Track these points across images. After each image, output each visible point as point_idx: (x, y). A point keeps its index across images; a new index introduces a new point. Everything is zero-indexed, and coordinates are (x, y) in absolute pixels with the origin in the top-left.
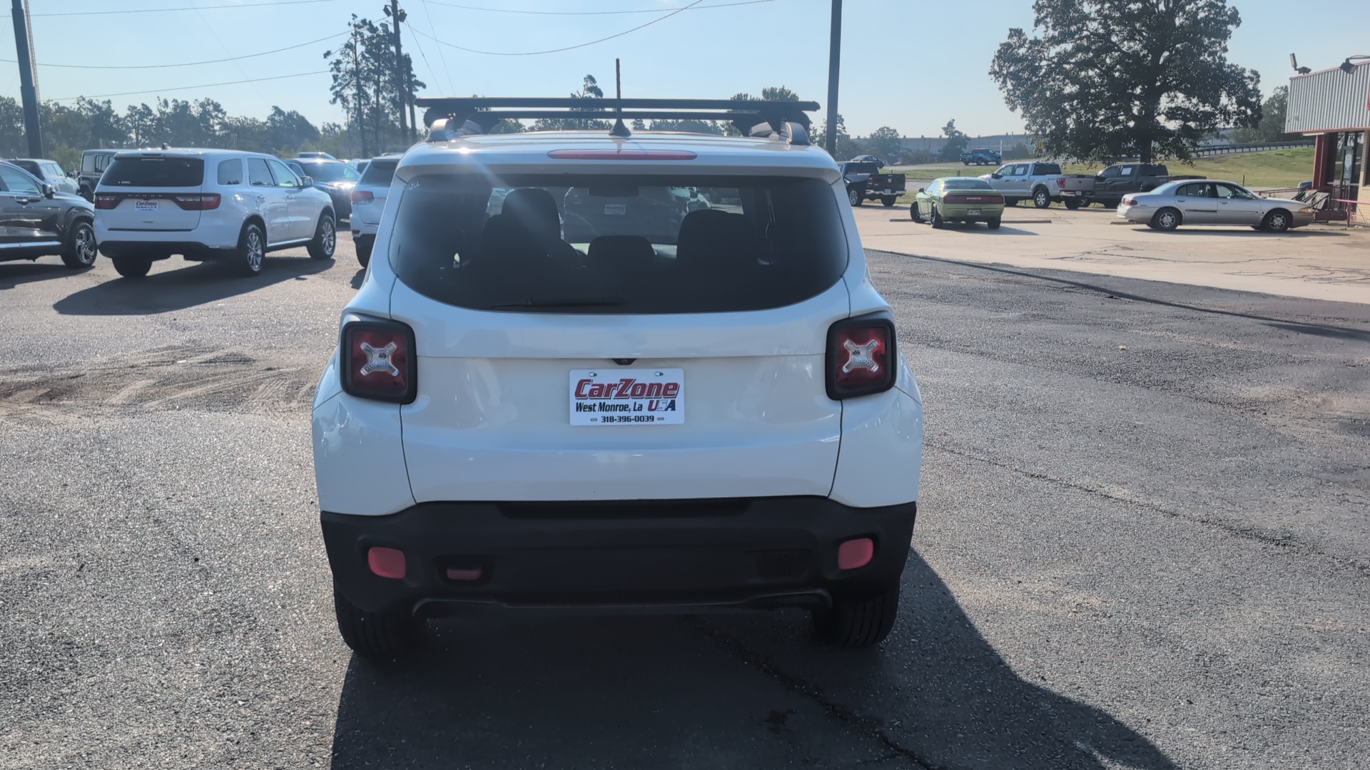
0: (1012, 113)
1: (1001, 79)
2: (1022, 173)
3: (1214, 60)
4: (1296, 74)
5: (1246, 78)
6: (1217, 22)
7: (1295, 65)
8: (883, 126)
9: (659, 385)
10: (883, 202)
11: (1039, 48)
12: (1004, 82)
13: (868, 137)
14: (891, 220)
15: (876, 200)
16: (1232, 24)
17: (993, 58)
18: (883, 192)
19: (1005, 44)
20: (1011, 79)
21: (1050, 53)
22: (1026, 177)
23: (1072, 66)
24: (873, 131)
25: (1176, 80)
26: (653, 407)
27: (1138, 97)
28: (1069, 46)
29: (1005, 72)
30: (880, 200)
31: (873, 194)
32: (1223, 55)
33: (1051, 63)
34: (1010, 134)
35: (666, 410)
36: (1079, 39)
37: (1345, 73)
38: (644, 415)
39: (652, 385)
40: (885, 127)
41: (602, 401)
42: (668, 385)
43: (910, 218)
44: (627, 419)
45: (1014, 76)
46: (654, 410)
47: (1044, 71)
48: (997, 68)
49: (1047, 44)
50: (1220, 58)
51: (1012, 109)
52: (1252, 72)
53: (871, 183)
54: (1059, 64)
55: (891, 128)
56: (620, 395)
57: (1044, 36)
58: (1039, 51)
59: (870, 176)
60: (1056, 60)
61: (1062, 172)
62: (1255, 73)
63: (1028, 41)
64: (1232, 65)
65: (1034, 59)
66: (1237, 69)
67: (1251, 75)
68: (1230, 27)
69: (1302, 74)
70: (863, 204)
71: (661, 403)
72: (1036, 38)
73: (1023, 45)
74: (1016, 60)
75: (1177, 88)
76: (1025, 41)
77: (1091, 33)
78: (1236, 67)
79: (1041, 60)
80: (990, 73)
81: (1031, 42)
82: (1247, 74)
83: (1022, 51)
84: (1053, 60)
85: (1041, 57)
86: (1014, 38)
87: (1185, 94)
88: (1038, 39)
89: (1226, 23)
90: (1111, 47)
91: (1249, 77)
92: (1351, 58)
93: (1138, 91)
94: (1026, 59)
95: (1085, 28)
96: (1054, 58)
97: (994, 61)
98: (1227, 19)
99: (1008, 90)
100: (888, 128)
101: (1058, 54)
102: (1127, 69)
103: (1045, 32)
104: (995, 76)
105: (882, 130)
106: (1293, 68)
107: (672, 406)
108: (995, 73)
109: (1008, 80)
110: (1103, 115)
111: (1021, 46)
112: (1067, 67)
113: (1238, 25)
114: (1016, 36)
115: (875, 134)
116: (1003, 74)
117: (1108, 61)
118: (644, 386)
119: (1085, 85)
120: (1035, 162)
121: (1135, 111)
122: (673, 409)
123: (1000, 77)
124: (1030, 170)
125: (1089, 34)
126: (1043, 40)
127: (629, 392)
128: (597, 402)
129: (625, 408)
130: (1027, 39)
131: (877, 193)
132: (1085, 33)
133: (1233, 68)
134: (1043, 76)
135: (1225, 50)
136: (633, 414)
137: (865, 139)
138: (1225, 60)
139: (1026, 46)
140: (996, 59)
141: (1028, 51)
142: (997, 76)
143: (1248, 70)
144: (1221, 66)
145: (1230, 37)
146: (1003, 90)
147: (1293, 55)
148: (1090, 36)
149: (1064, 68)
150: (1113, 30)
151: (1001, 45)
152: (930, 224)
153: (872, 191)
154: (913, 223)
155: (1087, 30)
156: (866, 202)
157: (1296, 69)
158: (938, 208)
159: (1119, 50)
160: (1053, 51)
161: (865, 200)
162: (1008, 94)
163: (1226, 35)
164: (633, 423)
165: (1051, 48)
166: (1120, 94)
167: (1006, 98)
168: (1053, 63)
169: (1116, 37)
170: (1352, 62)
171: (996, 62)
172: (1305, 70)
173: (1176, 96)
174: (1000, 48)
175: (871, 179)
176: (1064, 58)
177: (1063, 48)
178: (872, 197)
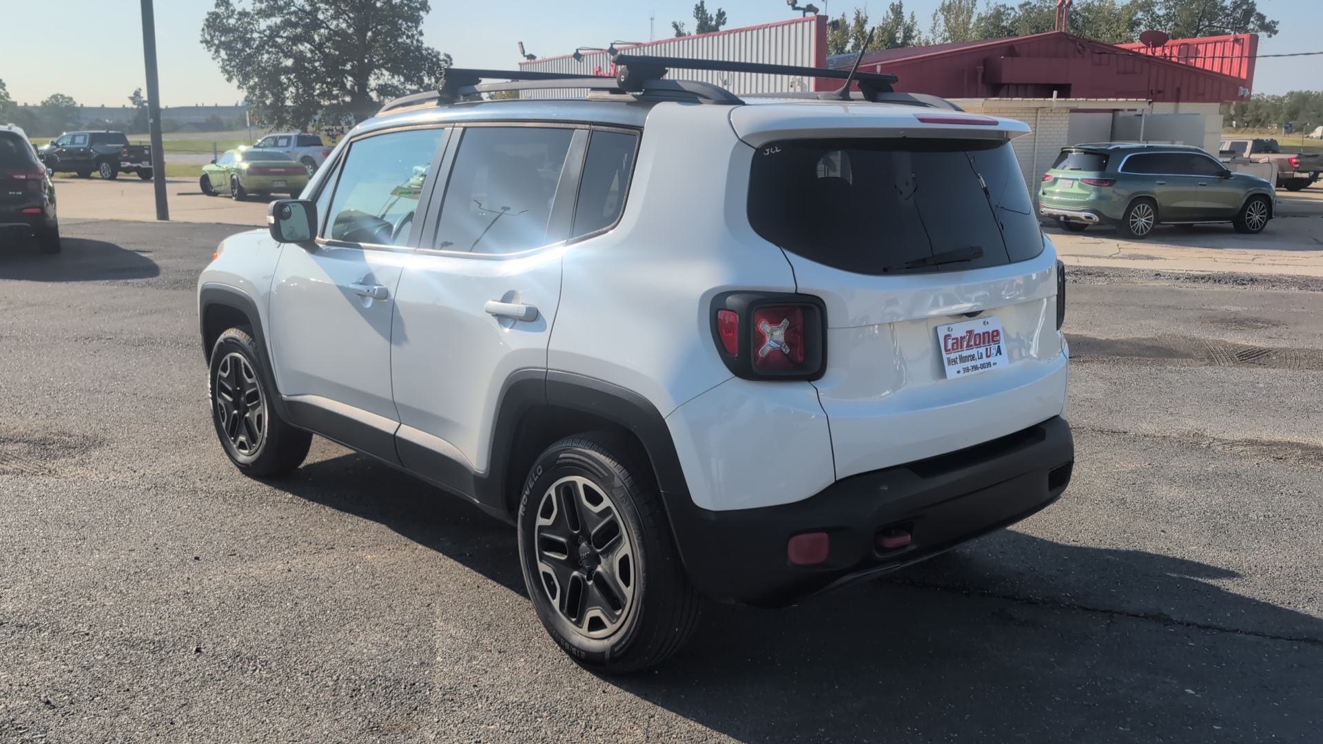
0: (228, 83)
1: (213, 49)
2: (285, 145)
3: (412, 42)
4: (525, 60)
5: (441, 60)
6: (410, 8)
7: (523, 52)
8: (55, 93)
9: (988, 333)
10: (140, 175)
11: (249, 20)
12: (217, 51)
13: (39, 104)
14: (179, 194)
15: (131, 174)
16: (423, 11)
17: (202, 26)
18: (140, 165)
19: (213, 13)
20: (224, 49)
21: (260, 25)
22: (290, 149)
23: (285, 40)
24: (45, 99)
25: (383, 59)
26: (989, 354)
27: (350, 73)
28: (277, 20)
29: (216, 42)
30: (135, 173)
31: (129, 167)
32: (420, 38)
33: (262, 35)
34: (200, 105)
35: (996, 355)
36: (288, 14)
37: (576, 61)
38: (985, 362)
39: (984, 333)
40: (58, 94)
41: (960, 353)
42: (993, 332)
43: (201, 191)
44: (975, 368)
45: (227, 46)
46: (989, 356)
47: (257, 42)
48: (208, 38)
49: (256, 17)
50: (418, 40)
51: (229, 80)
52: (446, 55)
53: (126, 155)
54: (271, 37)
55: (66, 96)
56: (969, 346)
57: (252, 8)
58: (249, 23)
59: (124, 147)
60: (267, 33)
61: (323, 143)
62: (448, 56)
63: (236, 13)
64: (428, 48)
65: (246, 31)
66: (433, 51)
67: (445, 58)
68: (422, 13)
69: (529, 61)
70: (118, 177)
71: (992, 349)
72: (244, 9)
73: (232, 15)
74: (226, 30)
75: (382, 66)
76: (233, 11)
77: (299, 9)
78: (432, 50)
79: (252, 31)
80: (202, 42)
81: (240, 13)
82: (442, 57)
83: (232, 21)
84: (265, 33)
85: (252, 29)
86: (221, 7)
87: (390, 72)
88: (247, 10)
89: (418, 10)
90: (317, 24)
91: (444, 60)
92: (580, 49)
93: (348, 67)
94: (237, 30)
95: (292, 4)
96: (265, 31)
97: (203, 30)
98: (419, 6)
99: (223, 60)
100: (61, 95)
101: (269, 28)
102: (337, 46)
103: (253, 4)
104: (207, 45)
105: (55, 97)
106: (522, 55)
107: (999, 351)
108: (206, 42)
109: (221, 50)
110: (319, 89)
111: (229, 17)
112: (279, 40)
113: (428, 12)
114: (223, 6)
115: (47, 101)
116: (215, 44)
117: (317, 38)
118: (979, 334)
119: (300, 58)
120: (297, 134)
121: (349, 85)
122: (1000, 354)
123: (212, 46)
124: (293, 142)
125: (297, 10)
126: (252, 12)
127: (973, 343)
128: (957, 355)
129: (972, 357)
130: (235, 10)
131: (135, 165)
132: (293, 9)
133: (430, 51)
134: (256, 48)
135: (421, 34)
136: (978, 363)
137: (35, 107)
138: (422, 43)
139: (235, 17)
140: (205, 28)
141: (237, 22)
142: (209, 45)
143: (442, 53)
144: (419, 48)
145: (423, 23)
146: (217, 60)
147: (521, 43)
148: (298, 12)
149: (277, 42)
150: (319, 8)
151: (209, 14)
152: (230, 197)
153: (128, 164)
154: (205, 197)
155: (294, 6)
156: (121, 175)
157: (524, 56)
158: (240, 180)
159: (328, 28)
160: (264, 24)
161: (119, 173)
162: (223, 64)
163: (417, 21)
164: (980, 370)
165: (261, 20)
166: (333, 69)
167: (222, 68)
168: (265, 36)
169: (322, 15)
170: (580, 52)
171: (206, 31)
172: (531, 57)
173: (382, 74)
174: (207, 17)
175: (125, 150)
176: (274, 31)
177: (274, 22)
178: (128, 170)
